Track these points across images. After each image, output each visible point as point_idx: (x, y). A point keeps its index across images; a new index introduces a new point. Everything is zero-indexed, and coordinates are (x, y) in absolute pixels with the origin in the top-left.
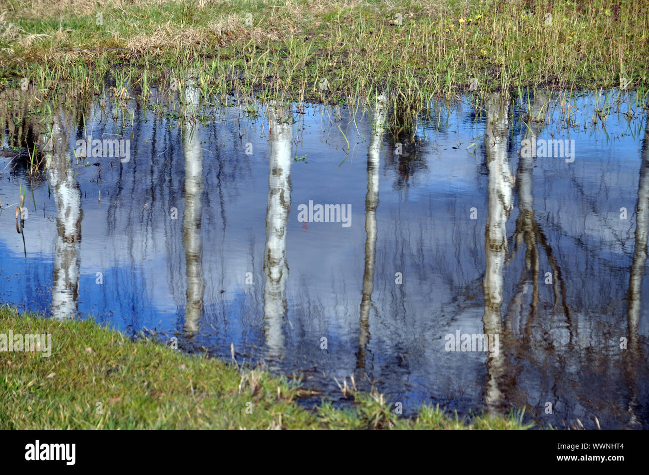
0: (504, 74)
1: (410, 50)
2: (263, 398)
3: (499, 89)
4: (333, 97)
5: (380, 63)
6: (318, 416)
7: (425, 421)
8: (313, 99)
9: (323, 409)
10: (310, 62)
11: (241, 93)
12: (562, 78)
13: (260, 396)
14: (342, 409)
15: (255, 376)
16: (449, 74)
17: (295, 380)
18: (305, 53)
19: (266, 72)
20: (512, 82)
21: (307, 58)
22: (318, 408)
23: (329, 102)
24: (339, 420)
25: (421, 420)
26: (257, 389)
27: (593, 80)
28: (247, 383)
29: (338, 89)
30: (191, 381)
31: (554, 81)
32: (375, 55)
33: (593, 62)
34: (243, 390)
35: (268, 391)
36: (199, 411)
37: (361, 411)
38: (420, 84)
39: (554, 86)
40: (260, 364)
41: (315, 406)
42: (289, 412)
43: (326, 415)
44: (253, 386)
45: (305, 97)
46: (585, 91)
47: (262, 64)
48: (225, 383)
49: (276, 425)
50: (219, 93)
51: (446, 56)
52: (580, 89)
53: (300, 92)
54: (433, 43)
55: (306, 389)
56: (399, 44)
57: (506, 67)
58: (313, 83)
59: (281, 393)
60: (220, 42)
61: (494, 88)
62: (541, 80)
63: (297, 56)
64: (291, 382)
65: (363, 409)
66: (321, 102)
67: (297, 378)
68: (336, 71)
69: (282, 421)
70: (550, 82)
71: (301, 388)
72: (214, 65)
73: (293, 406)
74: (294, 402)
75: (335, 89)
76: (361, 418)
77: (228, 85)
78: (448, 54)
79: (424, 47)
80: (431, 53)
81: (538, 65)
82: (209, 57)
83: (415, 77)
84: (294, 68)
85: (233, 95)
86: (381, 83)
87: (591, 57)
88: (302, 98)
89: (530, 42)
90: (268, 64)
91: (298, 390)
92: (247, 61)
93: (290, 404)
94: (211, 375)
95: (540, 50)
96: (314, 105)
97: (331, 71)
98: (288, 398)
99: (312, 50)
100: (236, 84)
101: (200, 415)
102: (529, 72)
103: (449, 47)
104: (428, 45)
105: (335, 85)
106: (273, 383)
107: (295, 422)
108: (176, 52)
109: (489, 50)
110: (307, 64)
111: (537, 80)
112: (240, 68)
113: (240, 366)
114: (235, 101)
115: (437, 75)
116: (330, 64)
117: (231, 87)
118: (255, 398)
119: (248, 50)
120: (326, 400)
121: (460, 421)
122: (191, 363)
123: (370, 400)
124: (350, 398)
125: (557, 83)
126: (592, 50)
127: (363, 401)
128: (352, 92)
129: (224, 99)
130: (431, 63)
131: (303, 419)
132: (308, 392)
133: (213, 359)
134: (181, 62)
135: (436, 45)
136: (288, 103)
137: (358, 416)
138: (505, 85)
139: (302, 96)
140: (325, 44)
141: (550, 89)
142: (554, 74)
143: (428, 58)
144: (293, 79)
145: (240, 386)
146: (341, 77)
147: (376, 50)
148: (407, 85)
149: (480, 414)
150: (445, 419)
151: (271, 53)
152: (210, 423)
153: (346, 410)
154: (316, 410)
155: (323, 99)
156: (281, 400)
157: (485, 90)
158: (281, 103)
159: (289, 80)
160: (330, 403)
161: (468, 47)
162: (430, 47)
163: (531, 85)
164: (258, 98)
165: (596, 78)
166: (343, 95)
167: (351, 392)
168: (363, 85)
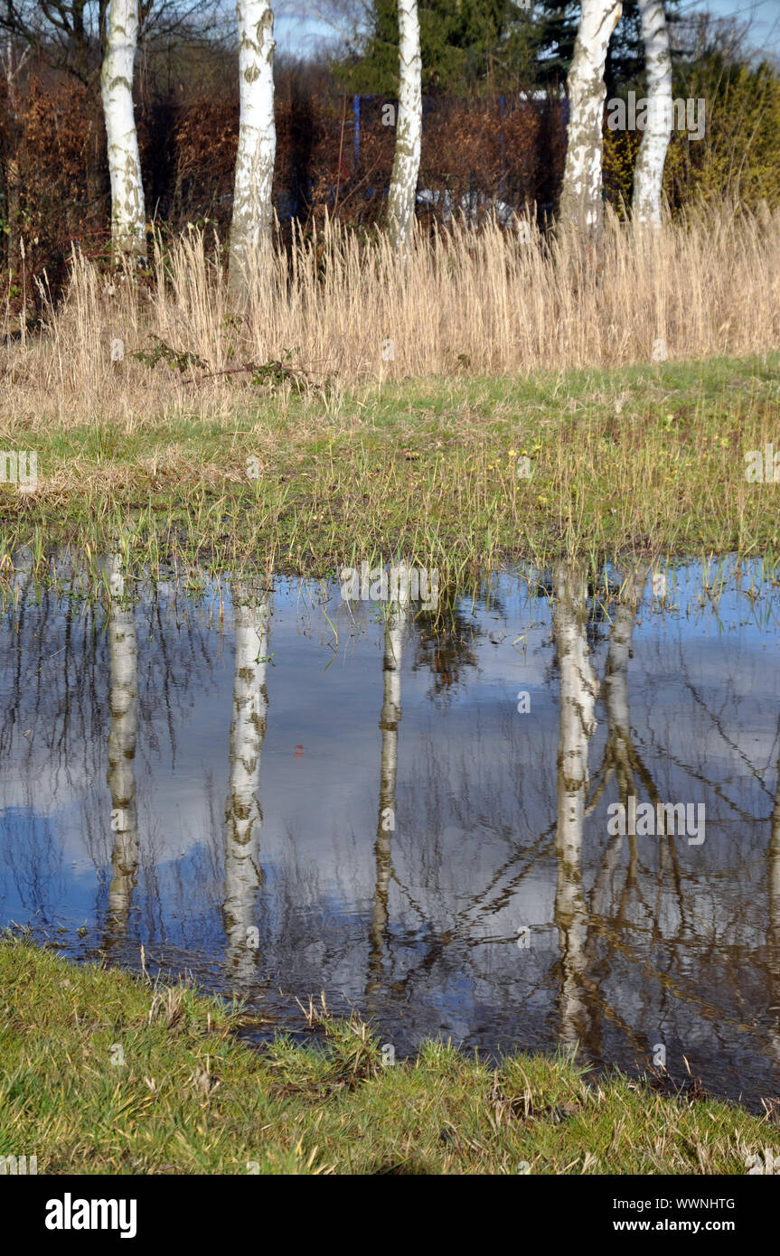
0: (571, 533)
1: (435, 496)
2: (185, 1031)
3: (564, 554)
4: (318, 567)
5: (390, 515)
6: (269, 1058)
7: (429, 1063)
8: (287, 570)
9: (277, 1047)
10: (287, 515)
11: (180, 561)
12: (655, 540)
13: (180, 1027)
14: (304, 1047)
15: (174, 997)
16: (489, 533)
17: (235, 1001)
18: (280, 501)
19: (219, 530)
20: (582, 544)
21: (282, 509)
22: (269, 1045)
23: (312, 573)
24: (299, 1063)
25: (423, 1062)
26: (176, 1018)
27: (701, 542)
28: (162, 1009)
29: (326, 555)
30: (76, 1006)
31: (643, 543)
32: (382, 502)
33: (701, 516)
34: (155, 1019)
35: (194, 1019)
36: (86, 1053)
37: (334, 1049)
38: (447, 547)
39: (643, 550)
40: (183, 977)
41: (264, 1041)
42: (223, 1052)
43: (280, 1057)
44: (170, 1012)
45: (276, 567)
46: (689, 557)
47: (213, 517)
48: (128, 1008)
49: (202, 1073)
50: (149, 562)
51: (486, 505)
52: (681, 554)
53: (267, 559)
54: (468, 486)
55: (253, 1016)
56: (419, 488)
57: (574, 522)
58: (288, 546)
59: (213, 1023)
60: (153, 485)
61: (556, 553)
62: (626, 542)
63: (267, 506)
64: (229, 1004)
65: (337, 1046)
66: (300, 574)
67: (239, 999)
68: (324, 527)
69: (212, 1067)
70: (638, 545)
71: (244, 1014)
72: (142, 520)
73: (230, 1043)
74: (230, 1036)
75: (321, 555)
76: (333, 1059)
77: (163, 549)
78: (490, 503)
79: (456, 492)
80: (466, 501)
81: (621, 519)
82: (135, 507)
83: (440, 536)
84: (262, 523)
85: (169, 564)
86: (390, 546)
87: (699, 508)
88: (272, 569)
89: (611, 485)
90: (224, 518)
91: (239, 1016)
92: (193, 513)
93: (225, 1040)
94: (108, 995)
95: (624, 498)
96: (290, 578)
97: (316, 527)
98: (223, 1031)
99: (291, 496)
100: (174, 548)
101: (87, 1058)
102: (608, 529)
103: (492, 491)
104: (460, 488)
105: (322, 549)
106: (203, 1005)
107: (231, 1067)
108: (88, 500)
109: (548, 496)
110: (281, 518)
111: (619, 542)
112: (182, 524)
113: (153, 980)
114: (171, 572)
115: (472, 533)
116: (315, 518)
117: (167, 552)
118: (173, 1030)
119: (195, 497)
120: (283, 1032)
121: (481, 1063)
122: (78, 976)
123: (348, 1032)
124: (318, 1029)
125: (647, 546)
126: (701, 497)
127: (337, 1034)
128: (345, 559)
129: (155, 571)
130: (465, 516)
131: (244, 1063)
132: (255, 1020)
133: (113, 970)
134: (94, 515)
135: (472, 489)
136: (251, 576)
137: (328, 1058)
138: (572, 549)
139: (271, 565)
140: (309, 487)
141: (638, 554)
142: (643, 530)
143: (460, 508)
144: (259, 540)
145: (151, 1013)
146: (331, 537)
147: (383, 497)
148: (429, 548)
149: (511, 1052)
150: (460, 1060)
151: (229, 500)
152: (102, 1071)
153: (310, 1048)
154: (265, 1048)
155: (302, 570)
156: (213, 1034)
157: (541, 556)
158: (240, 576)
159: (252, 541)
160: (287, 1036)
161: (519, 493)
162: (464, 492)
163: (610, 548)
164: (206, 568)
165: (705, 538)
166: (333, 564)
167: (321, 1019)
168: (363, 549)
